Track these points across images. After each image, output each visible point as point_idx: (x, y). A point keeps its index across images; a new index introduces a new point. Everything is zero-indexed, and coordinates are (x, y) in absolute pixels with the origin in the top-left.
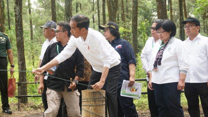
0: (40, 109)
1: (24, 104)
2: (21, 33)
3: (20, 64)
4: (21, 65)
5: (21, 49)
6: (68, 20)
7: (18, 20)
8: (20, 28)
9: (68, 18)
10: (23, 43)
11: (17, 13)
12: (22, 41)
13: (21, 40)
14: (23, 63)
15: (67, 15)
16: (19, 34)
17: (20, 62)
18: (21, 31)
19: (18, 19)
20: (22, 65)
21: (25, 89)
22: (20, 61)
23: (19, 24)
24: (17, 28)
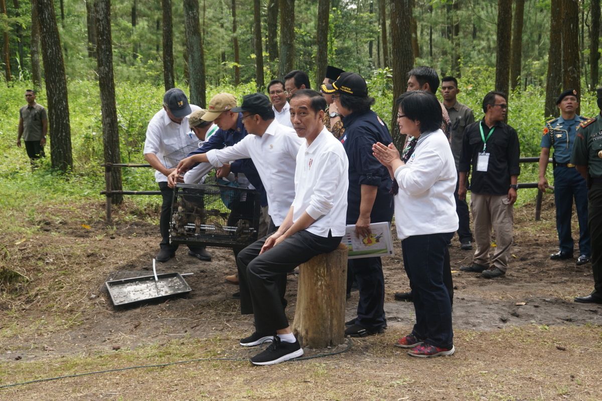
0: (150, 216)
1: (116, 205)
2: (108, 58)
3: (106, 122)
4: (108, 125)
5: (109, 92)
6: (189, 18)
7: (103, 31)
8: (107, 47)
9: (190, 12)
10: (112, 79)
11: (101, 15)
12: (110, 76)
13: (109, 72)
14: (112, 120)
15: (187, 6)
16: (103, 59)
17: (108, 119)
18: (108, 53)
19: (102, 28)
20: (110, 126)
21: (118, 175)
22: (106, 118)
23: (104, 39)
24: (101, 47)
